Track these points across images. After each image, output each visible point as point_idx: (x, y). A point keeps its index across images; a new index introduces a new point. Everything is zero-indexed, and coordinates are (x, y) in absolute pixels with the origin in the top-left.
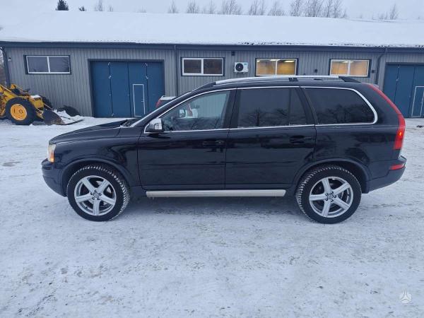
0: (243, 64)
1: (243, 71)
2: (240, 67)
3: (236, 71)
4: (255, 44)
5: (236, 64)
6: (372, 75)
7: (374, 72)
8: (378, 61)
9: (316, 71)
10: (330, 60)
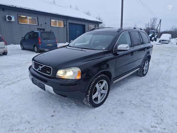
0: (11, 16)
1: (12, 20)
2: (10, 18)
3: (7, 20)
4: (17, 7)
5: (7, 16)
6: (65, 27)
7: (65, 25)
8: (66, 21)
9: (46, 23)
10: (50, 19)
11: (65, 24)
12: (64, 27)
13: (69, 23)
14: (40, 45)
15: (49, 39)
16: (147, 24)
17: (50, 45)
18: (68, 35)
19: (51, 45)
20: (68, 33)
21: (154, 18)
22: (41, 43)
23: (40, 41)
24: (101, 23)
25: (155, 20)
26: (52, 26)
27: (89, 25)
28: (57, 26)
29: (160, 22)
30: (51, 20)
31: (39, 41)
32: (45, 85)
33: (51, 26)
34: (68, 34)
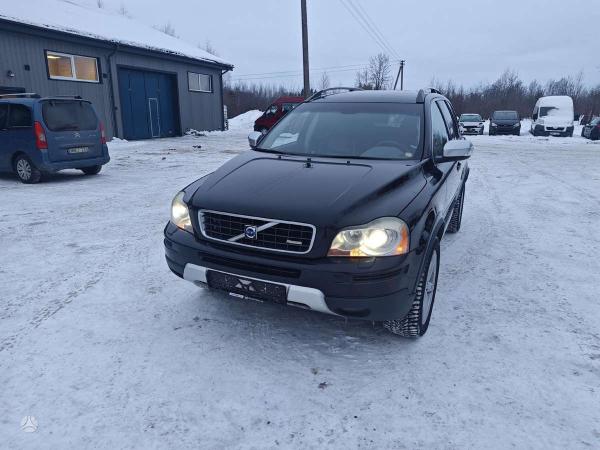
6: (105, 80)
7: (105, 76)
8: (108, 61)
9: (27, 68)
10: (45, 51)
11: (104, 71)
12: (101, 82)
13: (121, 68)
14: (44, 151)
15: (75, 129)
16: (362, 72)
17: (80, 150)
18: (118, 112)
19: (85, 150)
20: (117, 104)
21: (380, 56)
22: (45, 144)
23: (42, 138)
24: (229, 68)
25: (383, 61)
26: (52, 77)
27: (191, 74)
28: (74, 78)
29: (402, 68)
30: (48, 53)
31: (37, 138)
32: (287, 285)
33: (49, 79)
34: (119, 108)
